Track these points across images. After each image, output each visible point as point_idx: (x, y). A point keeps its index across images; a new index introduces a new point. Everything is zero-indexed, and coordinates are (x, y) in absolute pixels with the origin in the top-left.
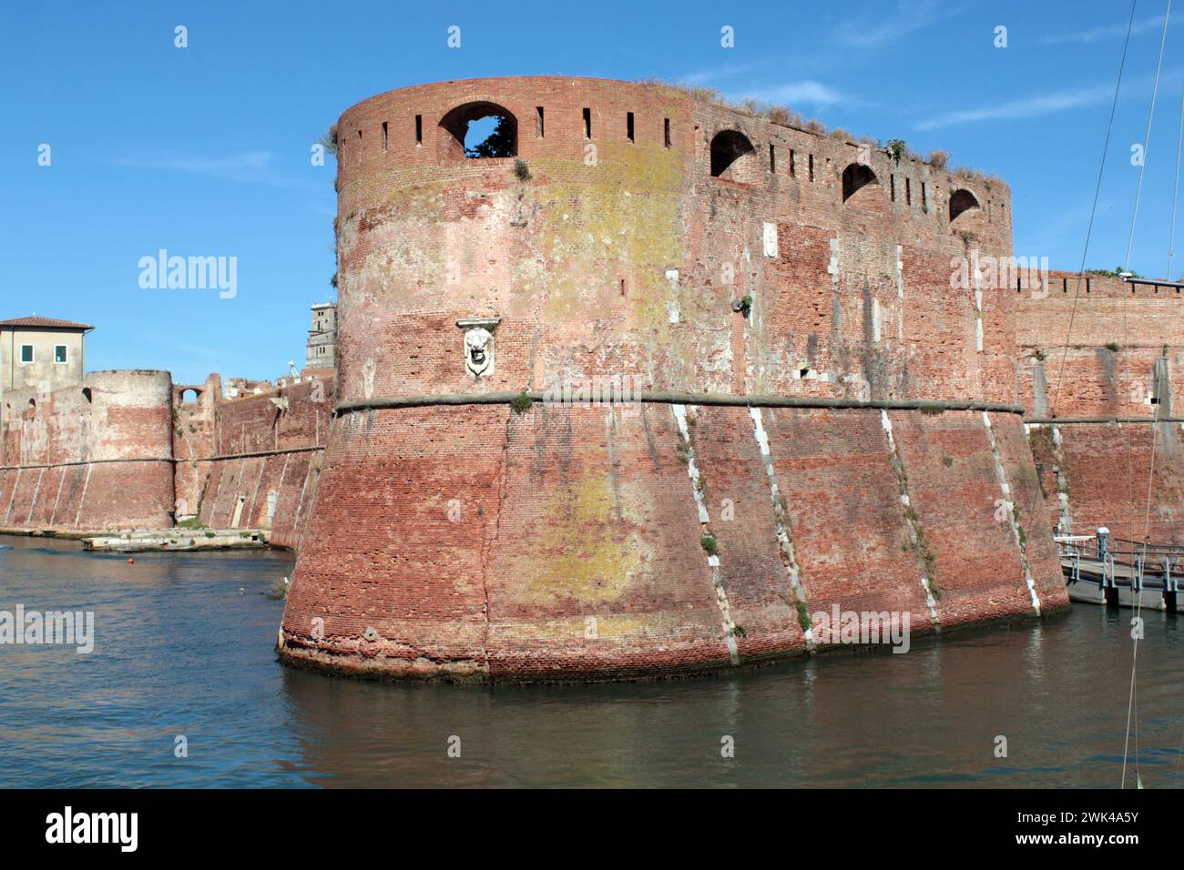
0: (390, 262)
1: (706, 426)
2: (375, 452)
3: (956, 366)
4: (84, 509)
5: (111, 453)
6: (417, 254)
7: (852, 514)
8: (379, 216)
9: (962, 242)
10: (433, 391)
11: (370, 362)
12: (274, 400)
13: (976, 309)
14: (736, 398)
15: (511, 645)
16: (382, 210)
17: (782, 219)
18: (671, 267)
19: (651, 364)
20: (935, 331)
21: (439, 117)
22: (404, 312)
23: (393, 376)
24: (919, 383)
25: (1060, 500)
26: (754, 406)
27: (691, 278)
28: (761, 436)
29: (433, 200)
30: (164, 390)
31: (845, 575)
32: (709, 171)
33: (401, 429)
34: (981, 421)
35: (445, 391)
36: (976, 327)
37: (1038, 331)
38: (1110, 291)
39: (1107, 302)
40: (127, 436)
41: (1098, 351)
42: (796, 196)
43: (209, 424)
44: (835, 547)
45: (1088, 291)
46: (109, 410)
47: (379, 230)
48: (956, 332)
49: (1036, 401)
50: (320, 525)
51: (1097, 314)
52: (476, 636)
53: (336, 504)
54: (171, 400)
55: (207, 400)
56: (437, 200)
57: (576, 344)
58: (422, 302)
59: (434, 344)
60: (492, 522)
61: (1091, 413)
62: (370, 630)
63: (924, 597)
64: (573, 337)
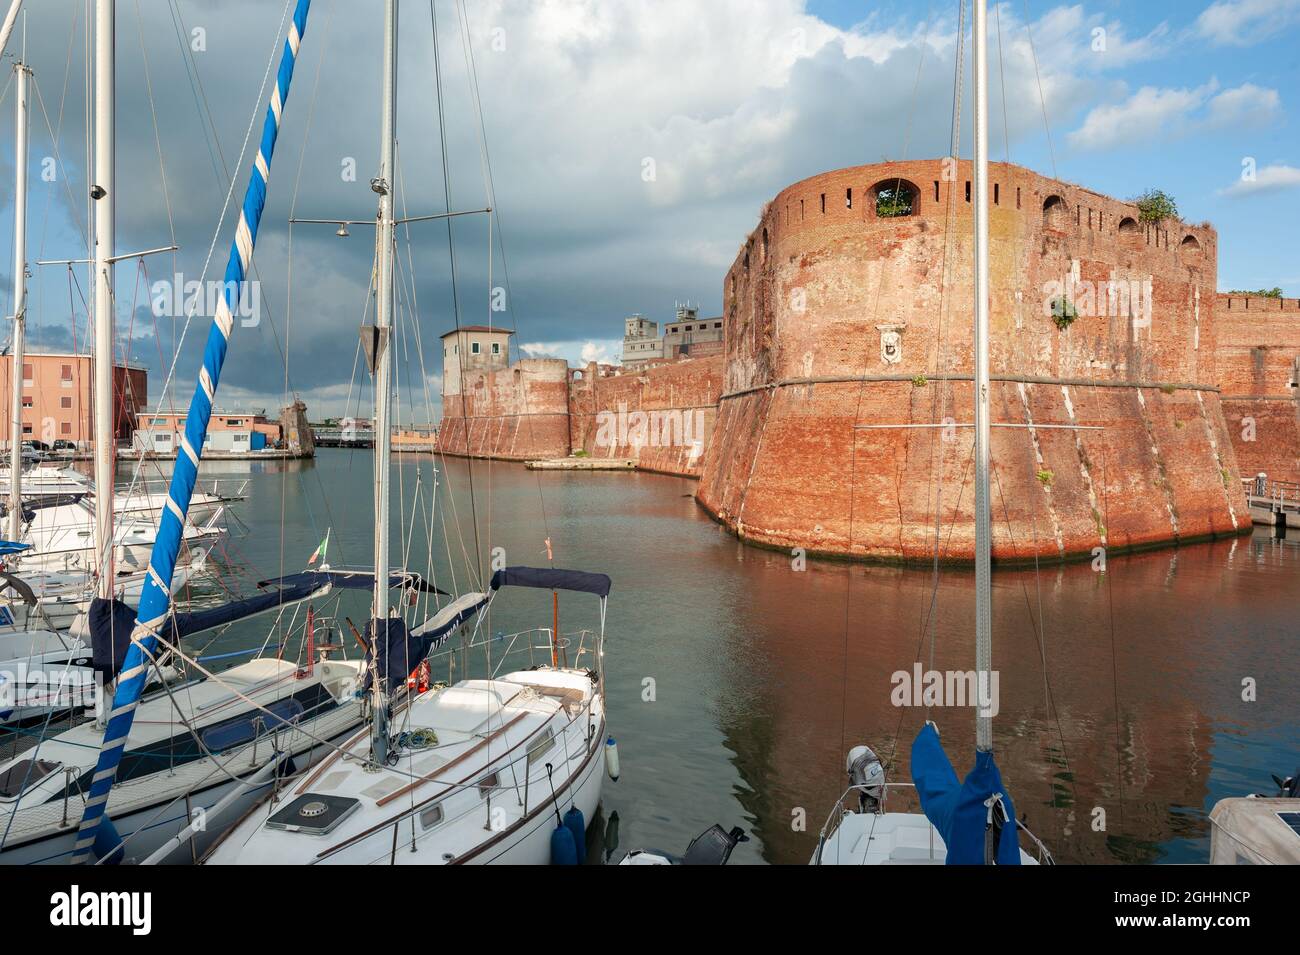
0: (826, 287)
1: (1038, 398)
2: (814, 412)
3: (1182, 359)
4: (516, 443)
5: (533, 410)
6: (846, 282)
7: (1123, 458)
8: (817, 257)
9: (1188, 273)
10: (857, 373)
11: (809, 353)
12: (640, 378)
13: (1195, 319)
14: (1054, 379)
15: (918, 539)
16: (820, 252)
17: (1083, 258)
18: (1018, 290)
19: (1005, 356)
20: (1170, 335)
21: (864, 189)
22: (837, 320)
23: (827, 363)
24: (1160, 371)
26: (1063, 384)
27: (1030, 298)
28: (1069, 405)
29: (859, 245)
30: (564, 371)
31: (1122, 500)
32: (1041, 224)
33: (835, 397)
34: (1196, 397)
35: (868, 373)
36: (1194, 331)
38: (1265, 307)
39: (1261, 315)
40: (542, 399)
41: (1252, 350)
42: (1091, 241)
43: (590, 393)
44: (1116, 482)
46: (531, 384)
47: (818, 267)
48: (1182, 336)
50: (773, 458)
51: (1253, 323)
52: (894, 533)
53: (786, 444)
54: (567, 378)
55: (589, 378)
56: (862, 246)
57: (957, 342)
58: (850, 313)
59: (860, 342)
60: (903, 459)
61: (1244, 392)
62: (817, 527)
63: (1169, 517)
64: (955, 337)
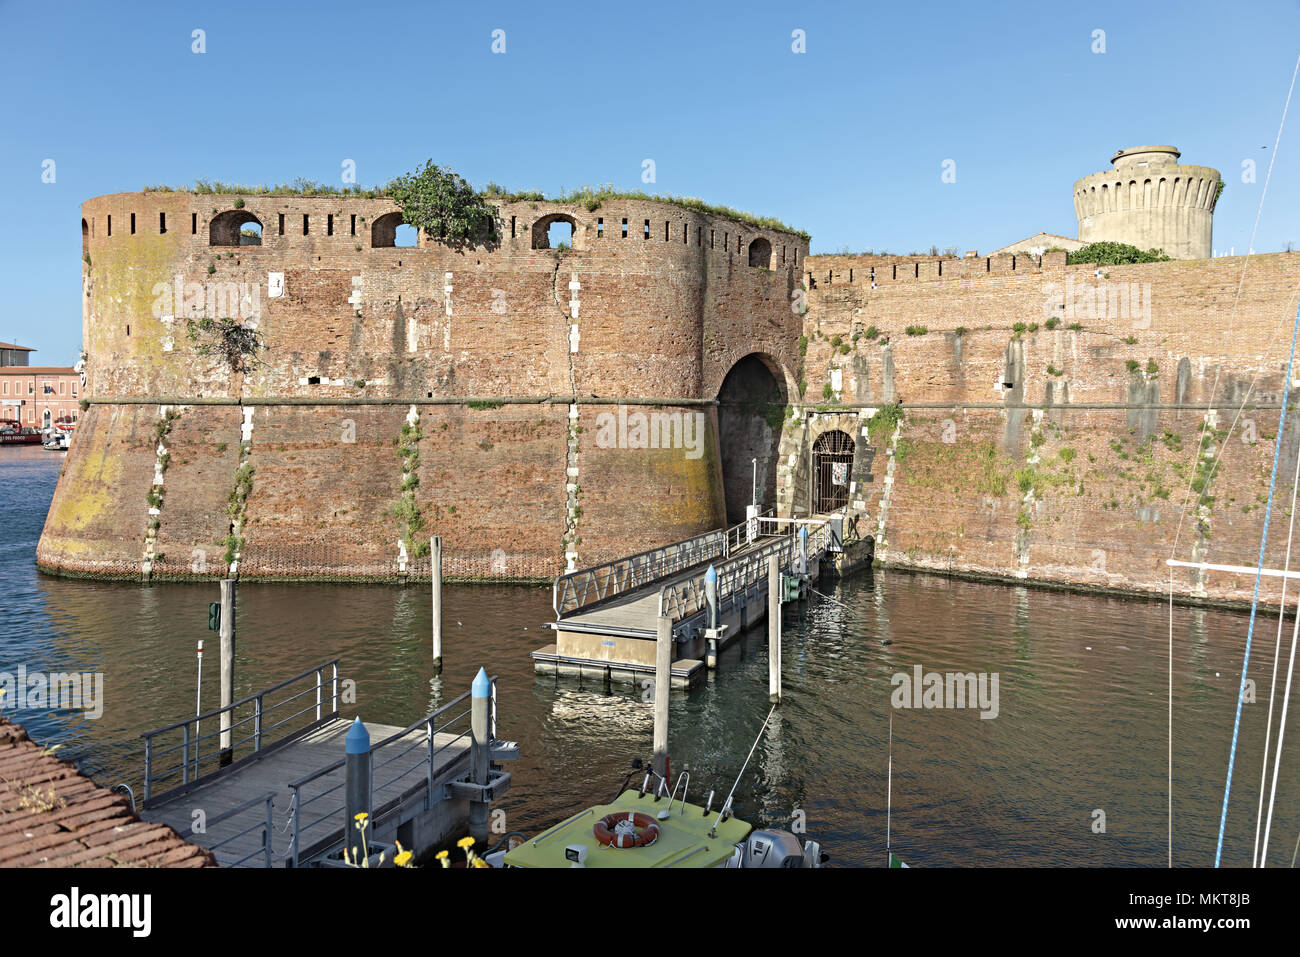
1: (191, 420)
3: (530, 367)
13: (568, 316)
14: (231, 400)
17: (291, 268)
19: (148, 380)
20: (499, 339)
25: (885, 484)
26: (248, 405)
28: (248, 427)
32: (208, 243)
34: (562, 413)
37: (889, 318)
38: (963, 272)
39: (960, 284)
41: (947, 335)
42: (310, 248)
44: (296, 509)
45: (940, 274)
48: (532, 339)
49: (884, 387)
51: (948, 297)
61: (937, 398)
63: (394, 554)
